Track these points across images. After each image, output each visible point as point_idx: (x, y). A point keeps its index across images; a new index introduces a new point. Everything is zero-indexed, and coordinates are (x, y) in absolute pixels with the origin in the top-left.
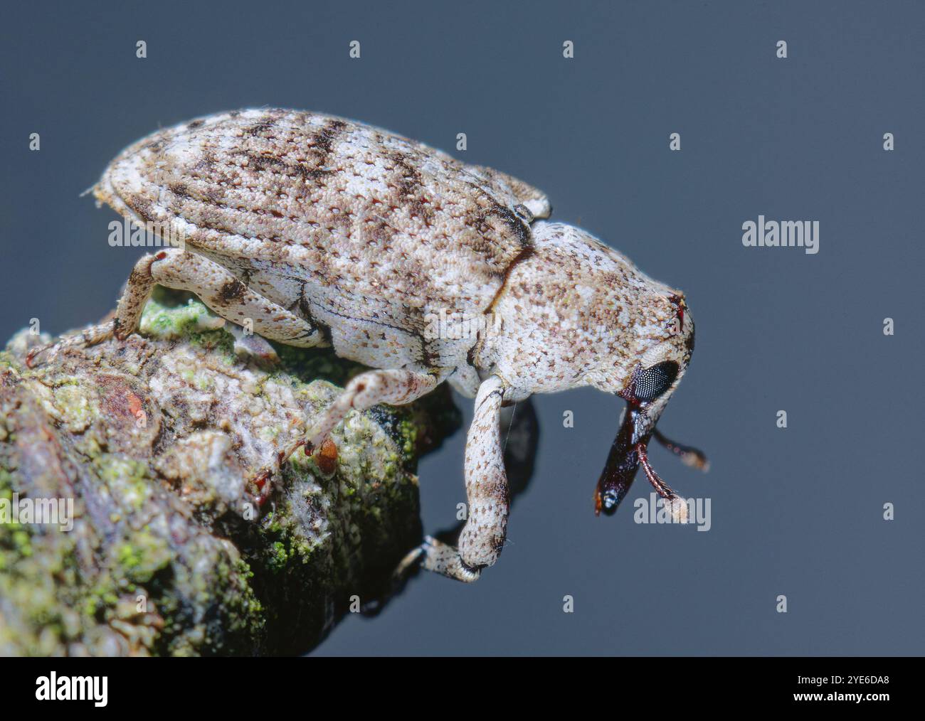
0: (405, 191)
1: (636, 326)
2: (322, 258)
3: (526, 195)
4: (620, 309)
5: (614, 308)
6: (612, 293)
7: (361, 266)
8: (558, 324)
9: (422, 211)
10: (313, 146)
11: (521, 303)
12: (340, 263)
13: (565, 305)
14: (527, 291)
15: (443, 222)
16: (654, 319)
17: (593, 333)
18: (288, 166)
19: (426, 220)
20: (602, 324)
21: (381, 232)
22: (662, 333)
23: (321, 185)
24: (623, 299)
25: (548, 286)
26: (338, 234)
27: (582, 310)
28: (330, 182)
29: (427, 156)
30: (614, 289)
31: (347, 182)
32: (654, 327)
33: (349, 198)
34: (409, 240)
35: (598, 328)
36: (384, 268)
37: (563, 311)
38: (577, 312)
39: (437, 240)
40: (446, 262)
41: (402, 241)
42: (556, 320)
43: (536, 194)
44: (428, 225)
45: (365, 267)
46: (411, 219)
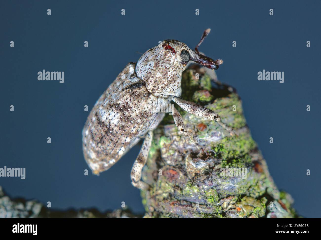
0: (120, 110)
1: (170, 63)
2: (131, 134)
3: (128, 70)
4: (165, 66)
5: (165, 68)
6: (160, 67)
7: (136, 126)
8: (165, 85)
9: (127, 107)
10: (101, 126)
11: (157, 92)
12: (134, 131)
13: (160, 82)
14: (154, 90)
15: (131, 104)
16: (170, 57)
17: (170, 76)
18: (105, 135)
19: (130, 108)
20: (168, 73)
21: (129, 119)
22: (174, 56)
23: (112, 130)
24: (163, 64)
25: (154, 84)
26: (127, 129)
27: (163, 78)
28: (112, 127)
29: (111, 96)
30: (159, 66)
31: (113, 123)
32: (172, 58)
33: (118, 124)
34: (133, 113)
35: (169, 74)
36: (139, 121)
37: (162, 83)
38: (163, 79)
39: (136, 107)
40: (142, 107)
41: (133, 115)
42: (164, 85)
43: (128, 67)
44: (131, 108)
45: (137, 125)
46: (128, 111)
